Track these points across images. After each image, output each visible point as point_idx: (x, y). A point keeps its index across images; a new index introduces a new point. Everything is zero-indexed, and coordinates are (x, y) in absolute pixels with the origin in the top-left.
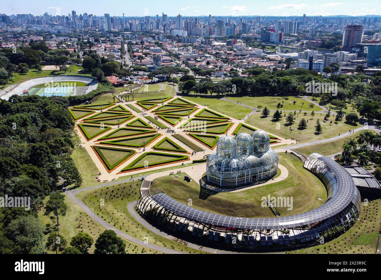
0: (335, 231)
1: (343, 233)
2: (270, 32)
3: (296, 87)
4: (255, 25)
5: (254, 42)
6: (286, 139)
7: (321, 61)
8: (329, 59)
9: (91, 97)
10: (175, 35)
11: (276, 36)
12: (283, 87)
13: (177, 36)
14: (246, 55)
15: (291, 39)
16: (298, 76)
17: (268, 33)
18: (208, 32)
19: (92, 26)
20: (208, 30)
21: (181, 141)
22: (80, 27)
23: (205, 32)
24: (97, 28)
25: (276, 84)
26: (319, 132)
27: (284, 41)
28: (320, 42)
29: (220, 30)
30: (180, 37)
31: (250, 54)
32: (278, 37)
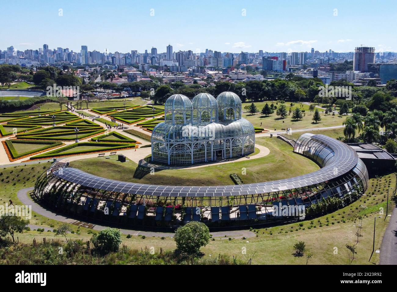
0: (327, 203)
1: (341, 207)
2: (272, 60)
3: (294, 92)
4: (257, 59)
5: (254, 71)
6: (275, 130)
7: (327, 76)
8: (336, 76)
9: (30, 103)
10: (164, 65)
11: (280, 64)
12: (279, 91)
13: (166, 66)
14: (243, 79)
15: (296, 67)
16: (297, 82)
17: (270, 61)
18: (203, 63)
19: (66, 60)
20: (203, 62)
21: (134, 135)
22: (51, 60)
23: (199, 63)
24: (72, 63)
25: (270, 88)
26: (318, 122)
27: (288, 69)
28: (329, 68)
29: (216, 61)
30: (168, 66)
31: (247, 77)
32: (282, 65)
